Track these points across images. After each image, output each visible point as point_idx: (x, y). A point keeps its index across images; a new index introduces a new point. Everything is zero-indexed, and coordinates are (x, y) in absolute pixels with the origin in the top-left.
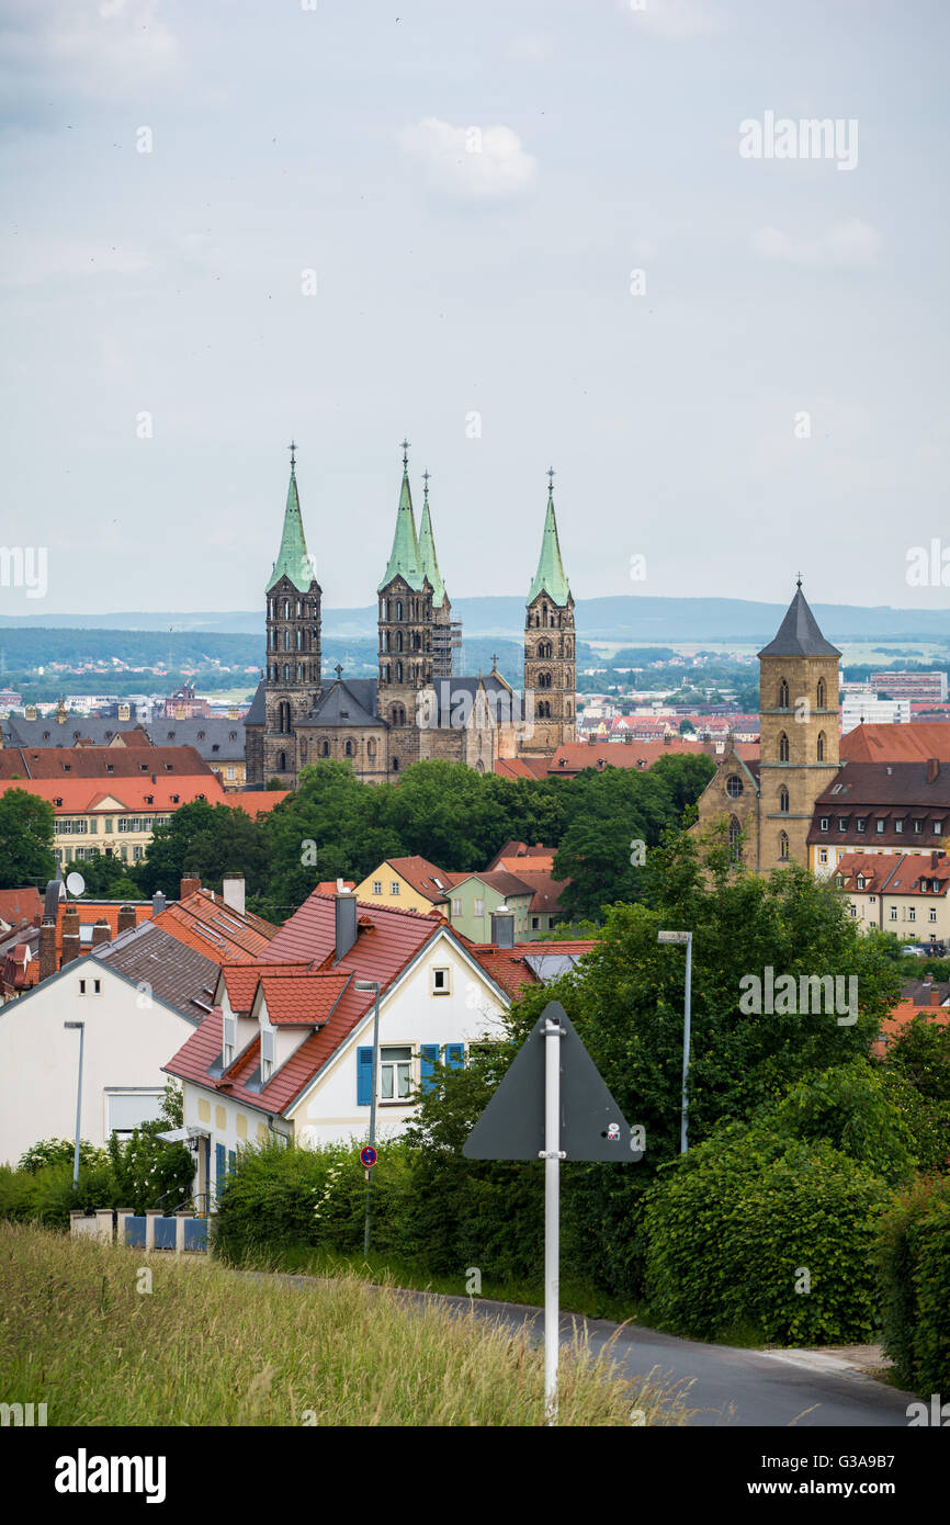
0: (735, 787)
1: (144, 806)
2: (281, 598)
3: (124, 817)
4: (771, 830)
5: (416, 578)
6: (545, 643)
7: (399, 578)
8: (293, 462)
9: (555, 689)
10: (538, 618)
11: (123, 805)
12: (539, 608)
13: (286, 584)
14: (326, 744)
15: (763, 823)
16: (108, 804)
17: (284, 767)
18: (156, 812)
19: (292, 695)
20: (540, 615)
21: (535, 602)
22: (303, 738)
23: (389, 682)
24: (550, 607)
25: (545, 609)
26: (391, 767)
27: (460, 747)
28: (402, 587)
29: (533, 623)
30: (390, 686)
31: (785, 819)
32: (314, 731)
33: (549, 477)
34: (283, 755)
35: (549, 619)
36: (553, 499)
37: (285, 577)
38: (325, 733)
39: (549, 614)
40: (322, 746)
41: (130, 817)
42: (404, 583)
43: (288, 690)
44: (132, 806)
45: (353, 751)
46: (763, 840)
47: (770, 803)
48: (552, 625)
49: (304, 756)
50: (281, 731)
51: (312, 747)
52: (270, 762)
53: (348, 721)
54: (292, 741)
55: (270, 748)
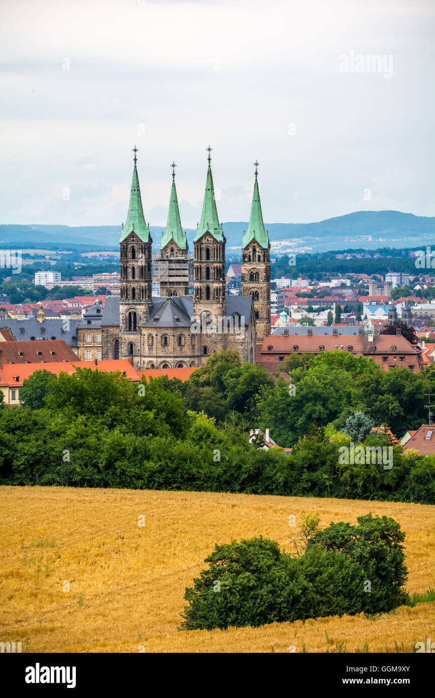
2: (130, 246)
5: (218, 233)
6: (254, 272)
7: (208, 233)
8: (135, 160)
9: (261, 301)
10: (250, 256)
12: (251, 250)
13: (133, 237)
14: (166, 338)
17: (132, 353)
19: (138, 307)
20: (251, 254)
21: (248, 246)
22: (150, 335)
23: (201, 299)
24: (258, 249)
25: (254, 250)
26: (203, 352)
28: (209, 239)
29: (246, 259)
30: (202, 301)
32: (158, 330)
33: (255, 167)
34: (132, 345)
35: (257, 257)
36: (258, 181)
37: (133, 232)
38: (166, 332)
39: (257, 254)
40: (163, 340)
42: (211, 236)
43: (136, 304)
45: (183, 343)
48: (259, 260)
49: (151, 346)
50: (130, 330)
51: (157, 340)
52: (124, 349)
53: (180, 324)
54: (138, 336)
55: (123, 341)
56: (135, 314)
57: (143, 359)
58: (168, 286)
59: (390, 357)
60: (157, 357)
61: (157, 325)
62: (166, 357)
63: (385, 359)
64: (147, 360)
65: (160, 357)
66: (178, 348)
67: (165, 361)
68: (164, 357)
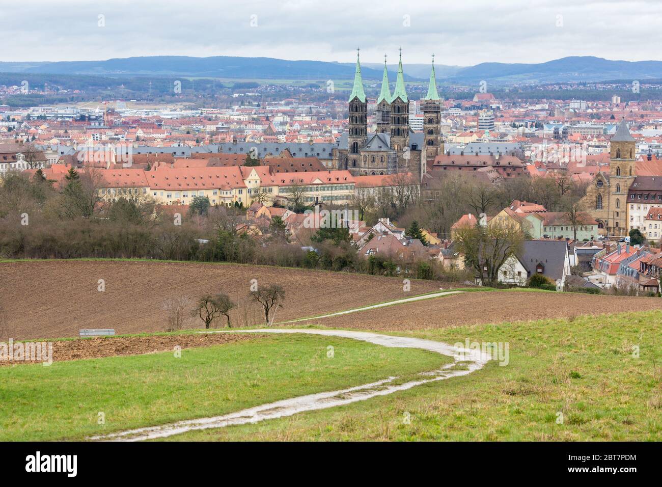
0: (600, 184)
1: (328, 182)
2: (355, 104)
3: (322, 186)
4: (613, 198)
5: (404, 98)
6: (431, 118)
7: (399, 97)
11: (321, 181)
13: (356, 100)
14: (374, 157)
15: (610, 196)
16: (317, 181)
17: (355, 165)
18: (332, 184)
22: (365, 155)
23: (394, 135)
27: (419, 158)
28: (400, 101)
31: (619, 195)
32: (369, 153)
34: (355, 161)
37: (356, 96)
38: (374, 154)
40: (372, 158)
41: (324, 186)
42: (401, 99)
43: (357, 138)
44: (325, 182)
45: (383, 160)
46: (610, 201)
47: (614, 189)
49: (365, 162)
50: (354, 152)
51: (369, 159)
52: (350, 163)
53: (382, 150)
54: (358, 156)
55: (350, 159)
56: (357, 143)
57: (361, 169)
58: (381, 126)
59: (508, 169)
60: (368, 168)
61: (369, 150)
62: (374, 168)
63: (505, 170)
64: (363, 170)
65: (370, 168)
66: (380, 163)
67: (373, 171)
68: (372, 168)
